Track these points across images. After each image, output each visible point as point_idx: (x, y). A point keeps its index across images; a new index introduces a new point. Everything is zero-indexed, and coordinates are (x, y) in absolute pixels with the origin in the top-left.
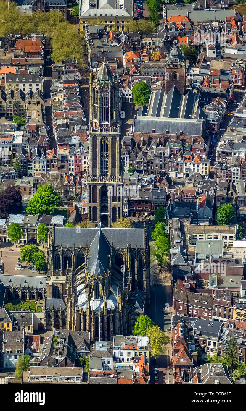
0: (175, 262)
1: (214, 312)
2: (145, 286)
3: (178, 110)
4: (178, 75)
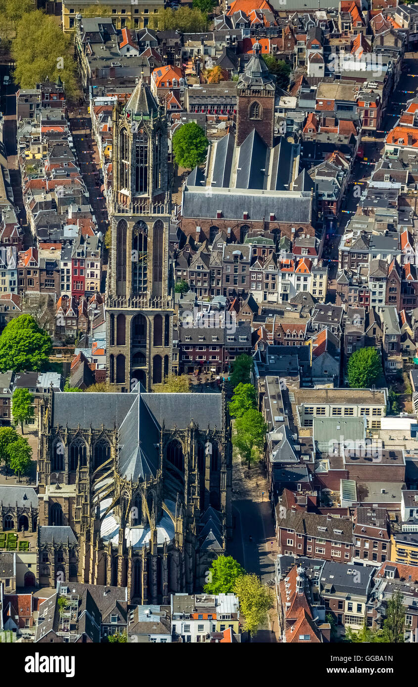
0: (277, 457)
1: (354, 549)
2: (223, 502)
3: (264, 175)
4: (261, 109)
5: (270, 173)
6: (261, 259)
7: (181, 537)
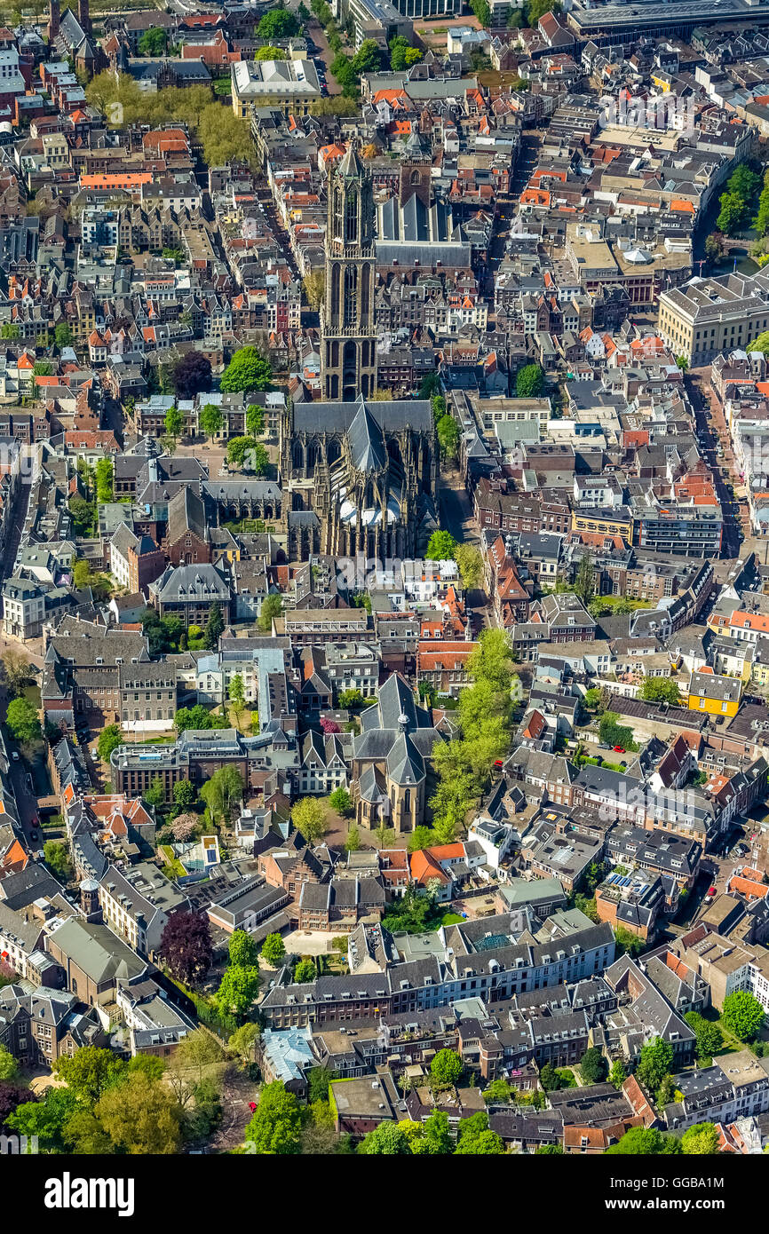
0: (471, 453)
1: (541, 523)
2: (433, 489)
3: (426, 230)
4: (420, 176)
5: (431, 228)
6: (433, 298)
7: (406, 516)
